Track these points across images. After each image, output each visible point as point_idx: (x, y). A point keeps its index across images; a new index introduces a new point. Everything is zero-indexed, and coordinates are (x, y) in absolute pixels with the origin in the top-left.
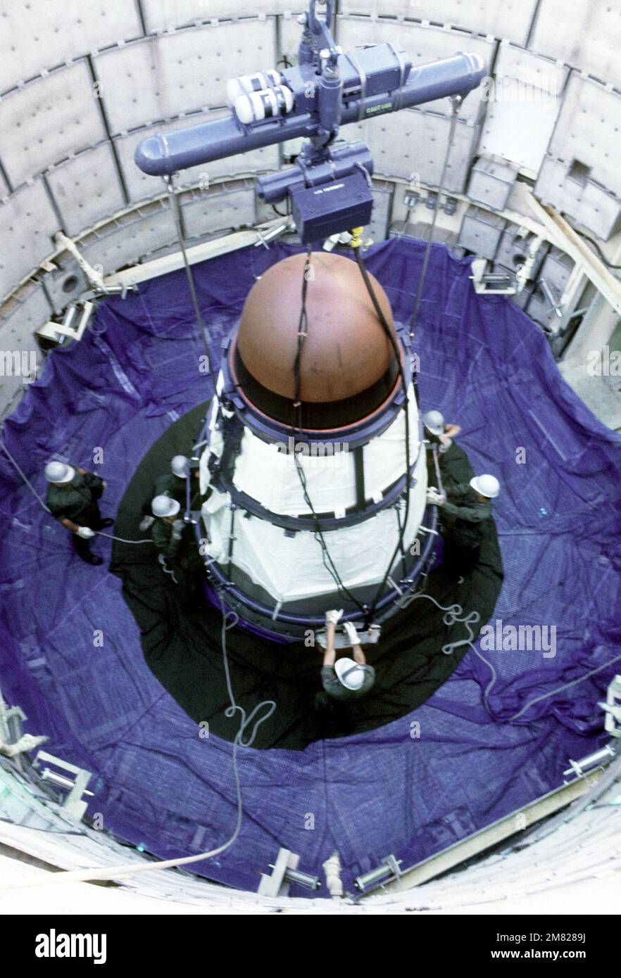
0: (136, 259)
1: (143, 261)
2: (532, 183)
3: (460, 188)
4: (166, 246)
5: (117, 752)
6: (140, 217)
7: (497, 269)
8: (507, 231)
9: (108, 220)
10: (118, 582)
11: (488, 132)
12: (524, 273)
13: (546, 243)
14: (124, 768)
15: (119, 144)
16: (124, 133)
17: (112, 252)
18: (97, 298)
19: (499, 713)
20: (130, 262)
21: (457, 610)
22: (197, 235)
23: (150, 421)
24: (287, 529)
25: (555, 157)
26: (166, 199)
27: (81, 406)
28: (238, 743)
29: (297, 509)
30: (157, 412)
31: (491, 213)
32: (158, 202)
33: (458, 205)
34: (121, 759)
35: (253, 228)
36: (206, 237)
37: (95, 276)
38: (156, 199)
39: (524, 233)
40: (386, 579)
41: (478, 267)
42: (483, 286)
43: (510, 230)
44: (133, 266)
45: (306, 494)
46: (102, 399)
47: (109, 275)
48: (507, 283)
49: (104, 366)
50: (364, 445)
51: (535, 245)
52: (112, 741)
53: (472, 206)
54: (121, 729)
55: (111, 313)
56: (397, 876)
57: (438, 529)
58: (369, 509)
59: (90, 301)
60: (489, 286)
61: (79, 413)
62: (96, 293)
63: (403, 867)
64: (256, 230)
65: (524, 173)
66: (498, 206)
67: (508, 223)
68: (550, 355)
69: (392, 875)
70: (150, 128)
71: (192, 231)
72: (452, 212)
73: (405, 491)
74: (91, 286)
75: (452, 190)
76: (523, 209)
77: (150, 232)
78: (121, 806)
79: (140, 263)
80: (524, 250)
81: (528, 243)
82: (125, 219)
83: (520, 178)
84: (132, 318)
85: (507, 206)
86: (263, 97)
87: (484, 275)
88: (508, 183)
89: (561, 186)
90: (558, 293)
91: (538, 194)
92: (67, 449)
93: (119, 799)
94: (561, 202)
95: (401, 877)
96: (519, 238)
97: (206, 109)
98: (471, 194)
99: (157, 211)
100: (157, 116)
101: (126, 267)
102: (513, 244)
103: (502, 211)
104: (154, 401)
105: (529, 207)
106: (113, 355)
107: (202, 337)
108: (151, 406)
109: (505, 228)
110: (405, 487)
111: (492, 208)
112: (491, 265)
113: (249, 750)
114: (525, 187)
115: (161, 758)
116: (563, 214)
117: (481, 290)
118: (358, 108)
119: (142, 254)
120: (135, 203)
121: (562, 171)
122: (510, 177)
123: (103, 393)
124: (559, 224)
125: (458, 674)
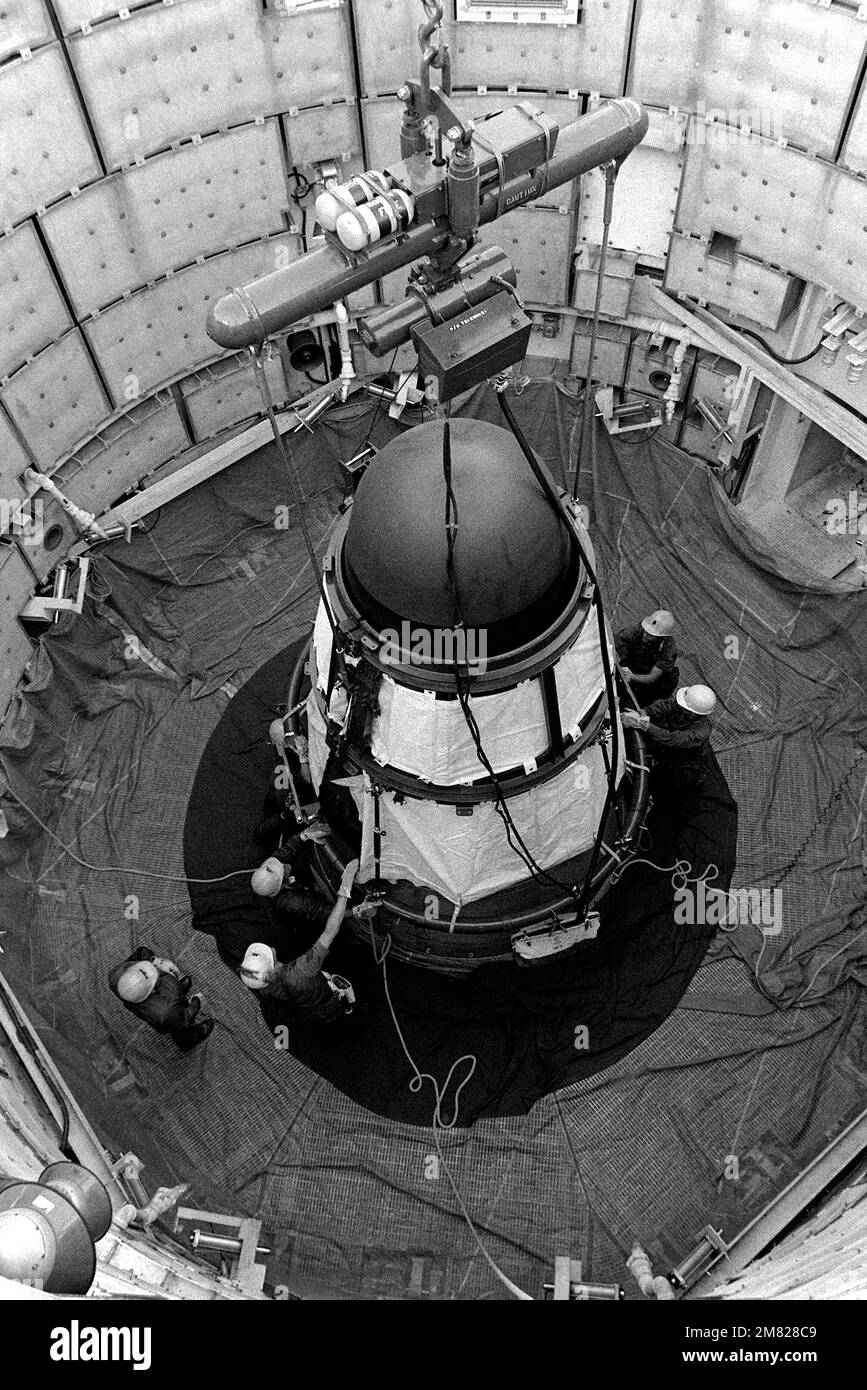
0: (136, 484)
1: (146, 484)
2: (658, 273)
3: (563, 299)
4: (173, 457)
5: (271, 1180)
6: (132, 424)
7: (630, 397)
8: (636, 343)
9: (90, 437)
10: (210, 940)
11: (586, 218)
12: (672, 394)
13: (691, 348)
14: (287, 1204)
15: (89, 327)
16: (95, 312)
17: (102, 481)
18: (91, 550)
19: (782, 995)
20: (128, 490)
21: (685, 867)
22: (212, 434)
23: (197, 704)
24: (458, 805)
25: (687, 233)
26: (164, 391)
27: (96, 707)
28: (438, 1125)
29: (470, 774)
30: (205, 691)
31: (612, 324)
32: (152, 397)
33: (561, 321)
34: (278, 1191)
35: (287, 409)
36: (225, 433)
37: (86, 518)
38: (150, 394)
39: (659, 342)
40: (598, 843)
41: (604, 399)
42: (617, 423)
43: (640, 340)
44: (133, 494)
45: (480, 750)
46: (122, 688)
47: (103, 513)
48: (648, 413)
49: (116, 642)
50: (554, 664)
51: (678, 355)
52: (259, 1169)
53: (581, 319)
54: (267, 1147)
55: (113, 566)
56: (724, 1253)
57: (648, 763)
58: (569, 752)
59: (82, 555)
60: (623, 422)
61: (95, 716)
62: (88, 542)
63: (727, 1238)
64: (292, 410)
65: (647, 262)
66: (619, 312)
67: (635, 333)
68: (724, 497)
69: (716, 1253)
70: (129, 299)
71: (203, 430)
72: (555, 333)
73: (608, 716)
74: (83, 534)
75: (551, 303)
76: (652, 310)
77: (148, 443)
78: (296, 1260)
79: (141, 488)
80: (664, 364)
81: (668, 353)
82: (112, 432)
83: (640, 270)
84: (142, 568)
85: (629, 312)
86: (374, 210)
87: (614, 409)
88: (627, 280)
89: (700, 270)
90: (722, 411)
91: (670, 286)
92: (88, 771)
93: (289, 1249)
94: (705, 291)
95: (729, 1252)
96: (654, 348)
97: (200, 259)
98: (578, 304)
99: (153, 411)
100: (137, 281)
101: (124, 498)
102: (646, 360)
103: (626, 319)
104: (198, 677)
105: (659, 306)
106: (126, 624)
107: (241, 573)
108: (195, 683)
109: (631, 341)
110: (608, 712)
111: (610, 317)
112: (620, 393)
113: (454, 1132)
114: (648, 281)
115: (334, 1175)
116: (707, 307)
117: (614, 429)
118: (496, 200)
119: (141, 476)
120: (123, 407)
121: (699, 250)
122: (627, 271)
123: (124, 680)
124: (706, 320)
125: (712, 955)
